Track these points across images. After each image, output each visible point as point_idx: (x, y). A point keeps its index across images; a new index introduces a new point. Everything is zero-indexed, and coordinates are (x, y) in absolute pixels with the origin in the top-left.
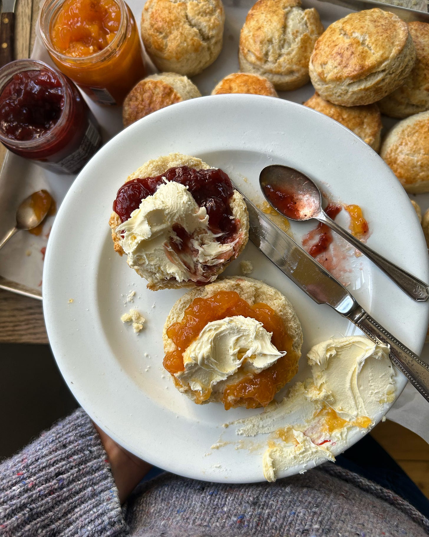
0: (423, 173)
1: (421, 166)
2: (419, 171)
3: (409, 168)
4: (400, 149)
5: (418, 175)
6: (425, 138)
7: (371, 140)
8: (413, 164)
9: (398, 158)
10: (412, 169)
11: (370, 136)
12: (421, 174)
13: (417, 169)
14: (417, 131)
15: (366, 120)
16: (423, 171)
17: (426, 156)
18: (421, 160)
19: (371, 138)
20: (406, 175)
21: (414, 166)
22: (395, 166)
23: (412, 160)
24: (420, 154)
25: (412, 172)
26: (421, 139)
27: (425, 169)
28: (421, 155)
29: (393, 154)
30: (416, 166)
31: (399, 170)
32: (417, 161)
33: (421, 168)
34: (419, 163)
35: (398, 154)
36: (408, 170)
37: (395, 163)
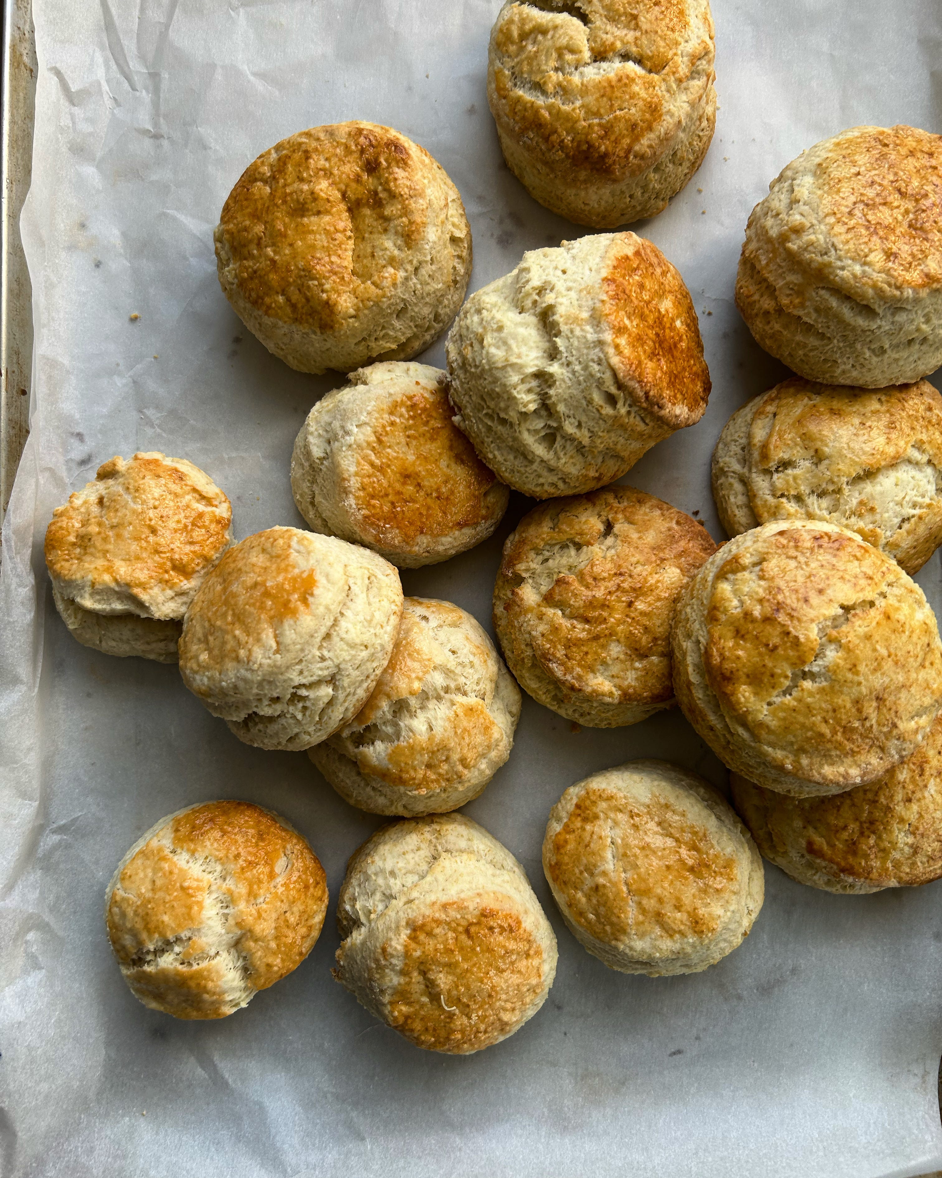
0: (584, 900)
1: (597, 888)
2: (586, 888)
3: (584, 861)
4: (620, 816)
5: (576, 888)
6: (668, 867)
7: (611, 695)
8: (595, 866)
9: (601, 822)
10: (582, 868)
11: (619, 687)
12: (579, 895)
13: (589, 882)
14: (677, 840)
15: (654, 659)
16: (589, 898)
17: (625, 889)
18: (610, 881)
19: (617, 693)
20: (566, 859)
21: (590, 869)
22: (578, 824)
23: (603, 858)
24: (625, 871)
25: (577, 871)
26: (661, 858)
27: (594, 901)
28: (623, 875)
29: (603, 805)
30: (592, 874)
31: (570, 837)
32: (604, 874)
33: (591, 888)
34: (601, 880)
35: (607, 817)
36: (577, 860)
37: (586, 820)
